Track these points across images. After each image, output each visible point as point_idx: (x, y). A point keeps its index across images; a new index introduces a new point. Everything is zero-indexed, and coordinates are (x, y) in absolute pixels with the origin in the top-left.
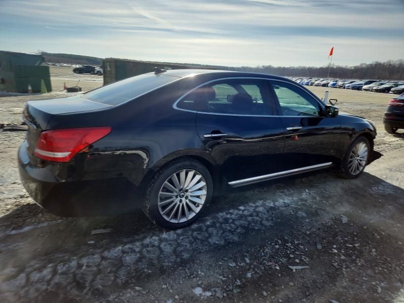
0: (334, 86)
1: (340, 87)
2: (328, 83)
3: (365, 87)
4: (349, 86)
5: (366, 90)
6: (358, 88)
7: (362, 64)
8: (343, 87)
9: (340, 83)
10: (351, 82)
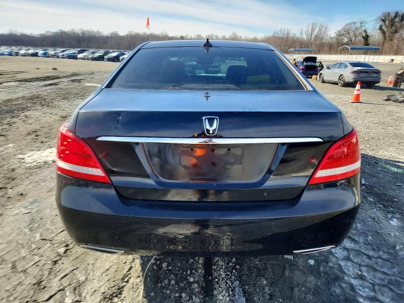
0: (46, 55)
1: (53, 56)
2: (37, 53)
3: (80, 56)
4: (63, 55)
5: (83, 59)
6: (74, 57)
7: (47, 32)
8: (55, 56)
9: (51, 52)
10: (63, 51)
